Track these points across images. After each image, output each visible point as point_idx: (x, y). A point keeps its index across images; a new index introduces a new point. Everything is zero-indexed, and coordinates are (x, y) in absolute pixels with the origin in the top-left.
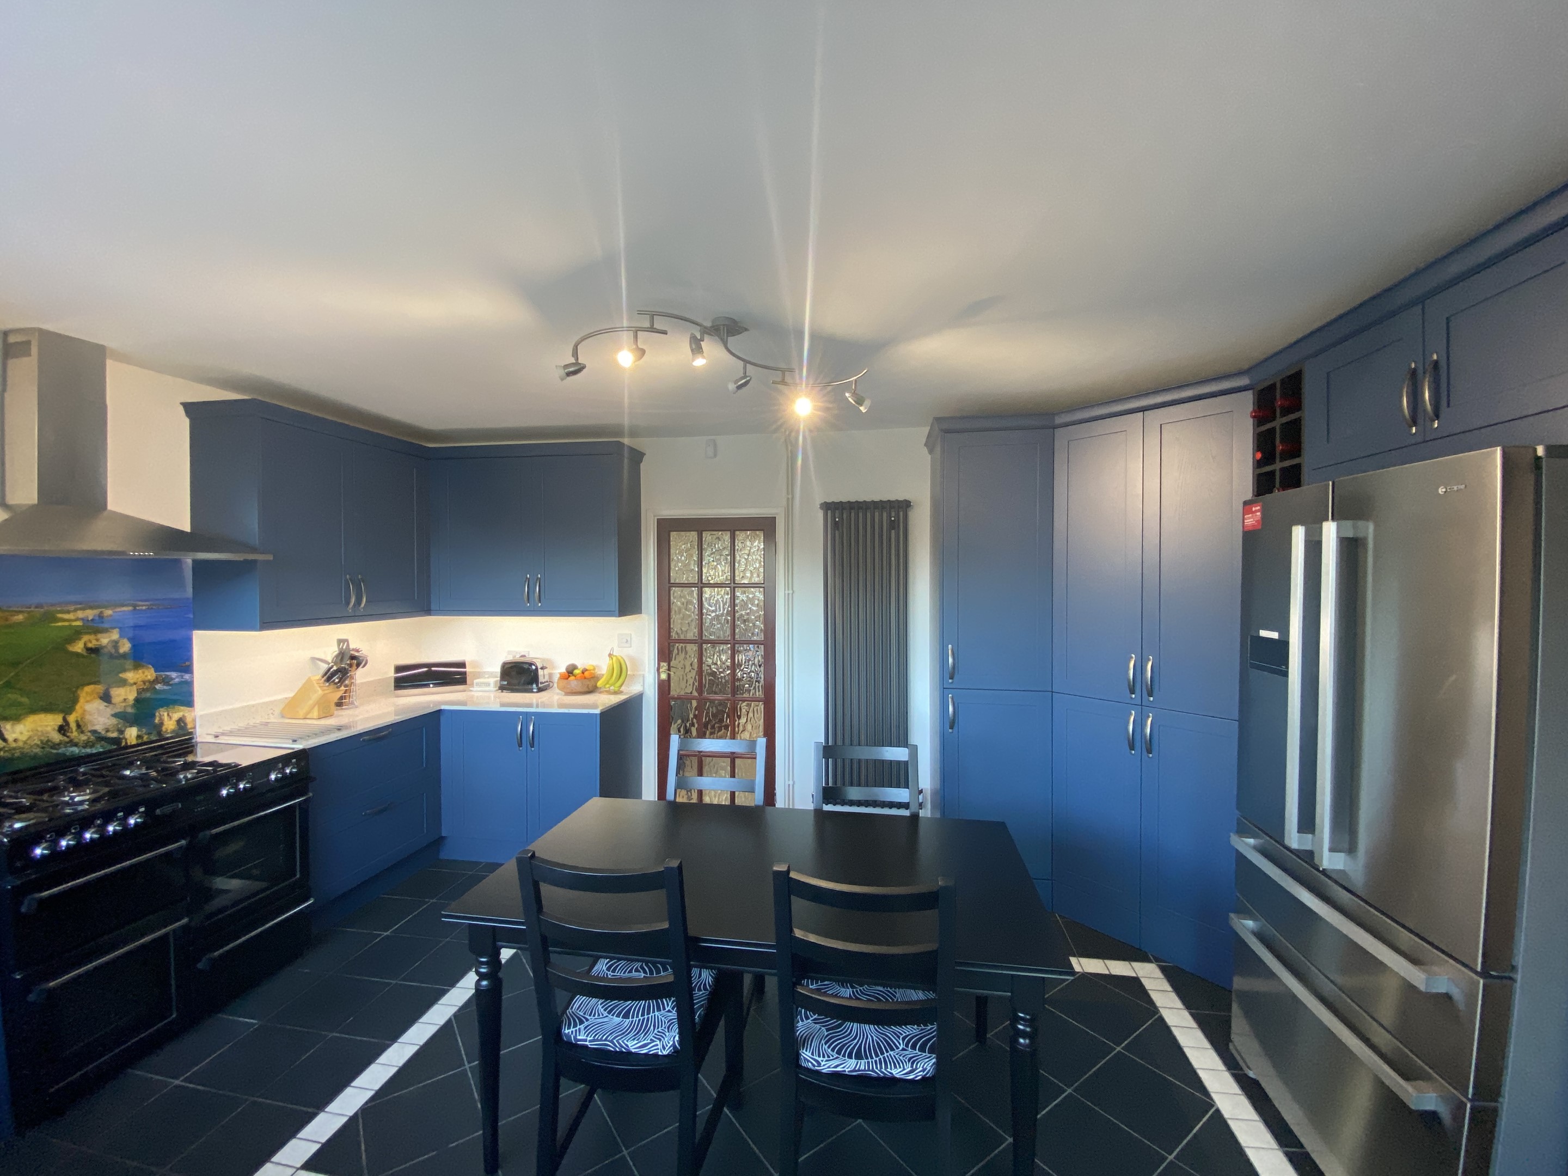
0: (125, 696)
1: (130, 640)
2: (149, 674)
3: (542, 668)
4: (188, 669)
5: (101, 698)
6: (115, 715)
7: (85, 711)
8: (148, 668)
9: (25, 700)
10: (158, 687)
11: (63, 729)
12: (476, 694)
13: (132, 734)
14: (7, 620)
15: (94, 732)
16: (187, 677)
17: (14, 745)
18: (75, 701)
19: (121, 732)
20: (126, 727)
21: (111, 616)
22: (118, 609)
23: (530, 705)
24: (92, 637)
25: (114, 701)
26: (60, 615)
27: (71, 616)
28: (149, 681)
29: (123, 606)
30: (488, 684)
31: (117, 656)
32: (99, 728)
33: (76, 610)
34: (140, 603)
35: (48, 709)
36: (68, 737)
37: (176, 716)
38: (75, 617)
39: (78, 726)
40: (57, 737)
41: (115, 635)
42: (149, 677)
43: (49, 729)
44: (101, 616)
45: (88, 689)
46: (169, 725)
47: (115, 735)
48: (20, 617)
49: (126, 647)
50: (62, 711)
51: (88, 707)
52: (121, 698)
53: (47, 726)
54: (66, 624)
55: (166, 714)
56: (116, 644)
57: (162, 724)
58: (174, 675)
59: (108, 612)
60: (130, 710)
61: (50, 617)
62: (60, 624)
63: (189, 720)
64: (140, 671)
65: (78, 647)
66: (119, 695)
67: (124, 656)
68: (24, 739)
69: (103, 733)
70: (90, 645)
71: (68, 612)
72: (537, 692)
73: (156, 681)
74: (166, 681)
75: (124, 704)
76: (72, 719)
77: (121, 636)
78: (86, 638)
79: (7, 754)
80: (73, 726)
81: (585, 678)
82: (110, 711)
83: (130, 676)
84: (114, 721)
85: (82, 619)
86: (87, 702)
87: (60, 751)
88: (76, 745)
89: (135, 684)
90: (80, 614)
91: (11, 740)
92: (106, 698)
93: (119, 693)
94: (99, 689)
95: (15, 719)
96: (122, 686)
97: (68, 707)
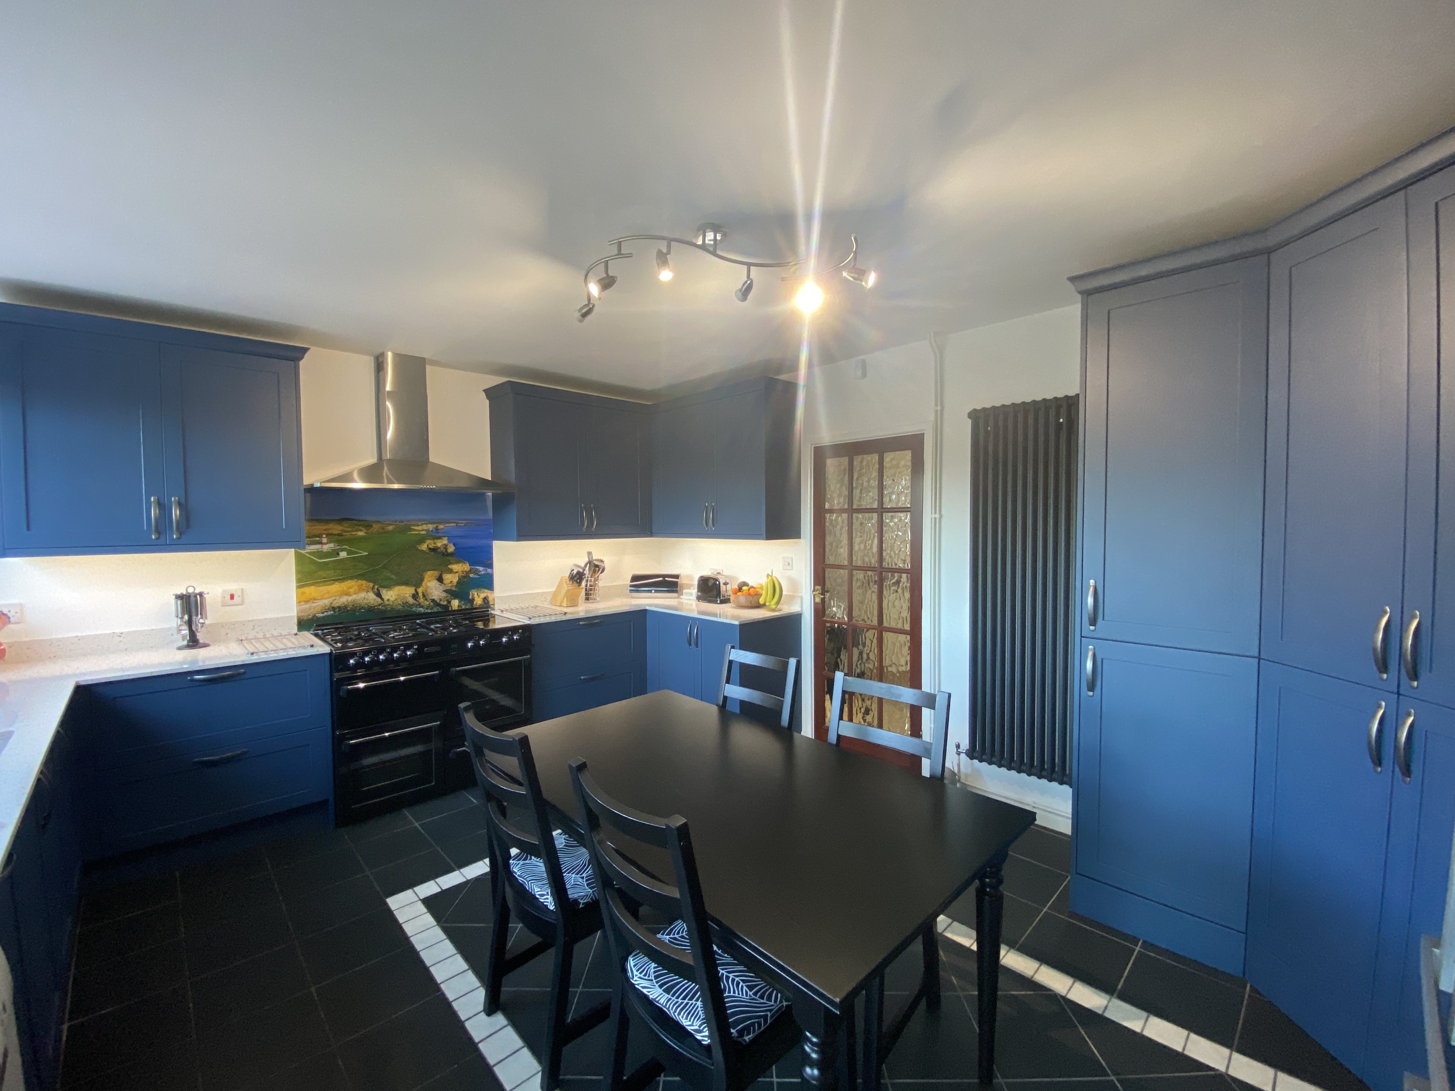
0: (451, 579)
1: (454, 545)
2: (466, 567)
3: (724, 584)
4: (490, 566)
5: (437, 580)
6: (445, 591)
7: (428, 587)
8: (465, 563)
9: (393, 577)
10: (471, 575)
11: (415, 596)
12: (685, 601)
13: (455, 604)
14: (383, 529)
15: (433, 600)
16: (489, 571)
17: (387, 603)
18: (422, 580)
19: (449, 602)
20: (452, 599)
21: (443, 529)
22: (447, 525)
23: (715, 615)
24: (431, 541)
25: (444, 582)
26: (413, 527)
27: (420, 528)
28: (466, 572)
29: (452, 523)
30: (691, 594)
31: (446, 554)
32: (436, 598)
33: (422, 525)
34: (461, 522)
35: (406, 583)
36: (418, 601)
37: (483, 595)
38: (422, 529)
39: (424, 596)
40: (411, 601)
41: (445, 541)
42: (466, 569)
43: (407, 595)
44: (437, 529)
45: (429, 573)
46: (478, 601)
47: (445, 603)
48: (391, 528)
49: (451, 549)
50: (414, 586)
51: (429, 584)
52: (449, 581)
53: (406, 594)
54: (417, 533)
55: (476, 594)
56: (446, 546)
57: (473, 599)
58: (481, 568)
59: (441, 527)
60: (454, 589)
61: (408, 528)
62: (413, 533)
63: (490, 599)
64: (460, 565)
65: (424, 547)
66: (448, 579)
67: (451, 554)
68: (393, 600)
69: (438, 601)
70: (431, 547)
71: (418, 525)
72: (720, 604)
73: (470, 571)
74: (476, 572)
75: (451, 585)
76: (420, 590)
77: (449, 541)
78: (428, 542)
79: (383, 608)
80: (420, 595)
81: (750, 594)
82: (442, 588)
83: (455, 567)
84: (445, 594)
85: (426, 530)
86: (429, 581)
87: (413, 609)
88: (422, 607)
89: (457, 572)
90: (425, 527)
91: (385, 599)
92: (440, 579)
93: (448, 578)
94: (436, 573)
95: (389, 587)
96: (450, 573)
97: (418, 583)
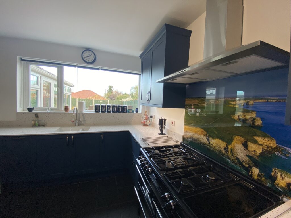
0: (256, 149)
5: (242, 144)
6: (248, 156)
7: (235, 146)
8: (271, 139)
11: (226, 149)
13: (256, 171)
15: (238, 159)
17: (211, 146)
18: (232, 140)
19: (251, 167)
20: (253, 166)
21: (252, 104)
22: (257, 101)
24: (242, 114)
25: (249, 149)
26: (230, 102)
27: (234, 103)
28: (271, 147)
29: (262, 99)
31: (253, 126)
32: (240, 158)
35: (222, 139)
36: (227, 154)
38: (236, 104)
39: (231, 151)
40: (224, 152)
41: (254, 115)
42: (272, 145)
43: (221, 147)
44: (247, 104)
45: (238, 137)
47: (247, 166)
49: (259, 123)
50: (226, 142)
52: (253, 150)
53: (221, 145)
54: (232, 106)
55: (279, 174)
56: (253, 120)
59: (251, 102)
62: (230, 106)
64: (266, 139)
65: (236, 117)
68: (214, 146)
69: (241, 161)
70: (241, 118)
71: (233, 101)
73: (276, 149)
74: (283, 152)
76: (230, 147)
78: (240, 114)
82: (246, 153)
83: (260, 140)
84: (247, 159)
85: (239, 105)
86: (237, 143)
88: (230, 159)
89: (262, 145)
90: (238, 102)
91: (211, 144)
92: (245, 145)
93: (252, 146)
94: (243, 139)
95: (213, 138)
96: (255, 143)
97: (229, 142)
